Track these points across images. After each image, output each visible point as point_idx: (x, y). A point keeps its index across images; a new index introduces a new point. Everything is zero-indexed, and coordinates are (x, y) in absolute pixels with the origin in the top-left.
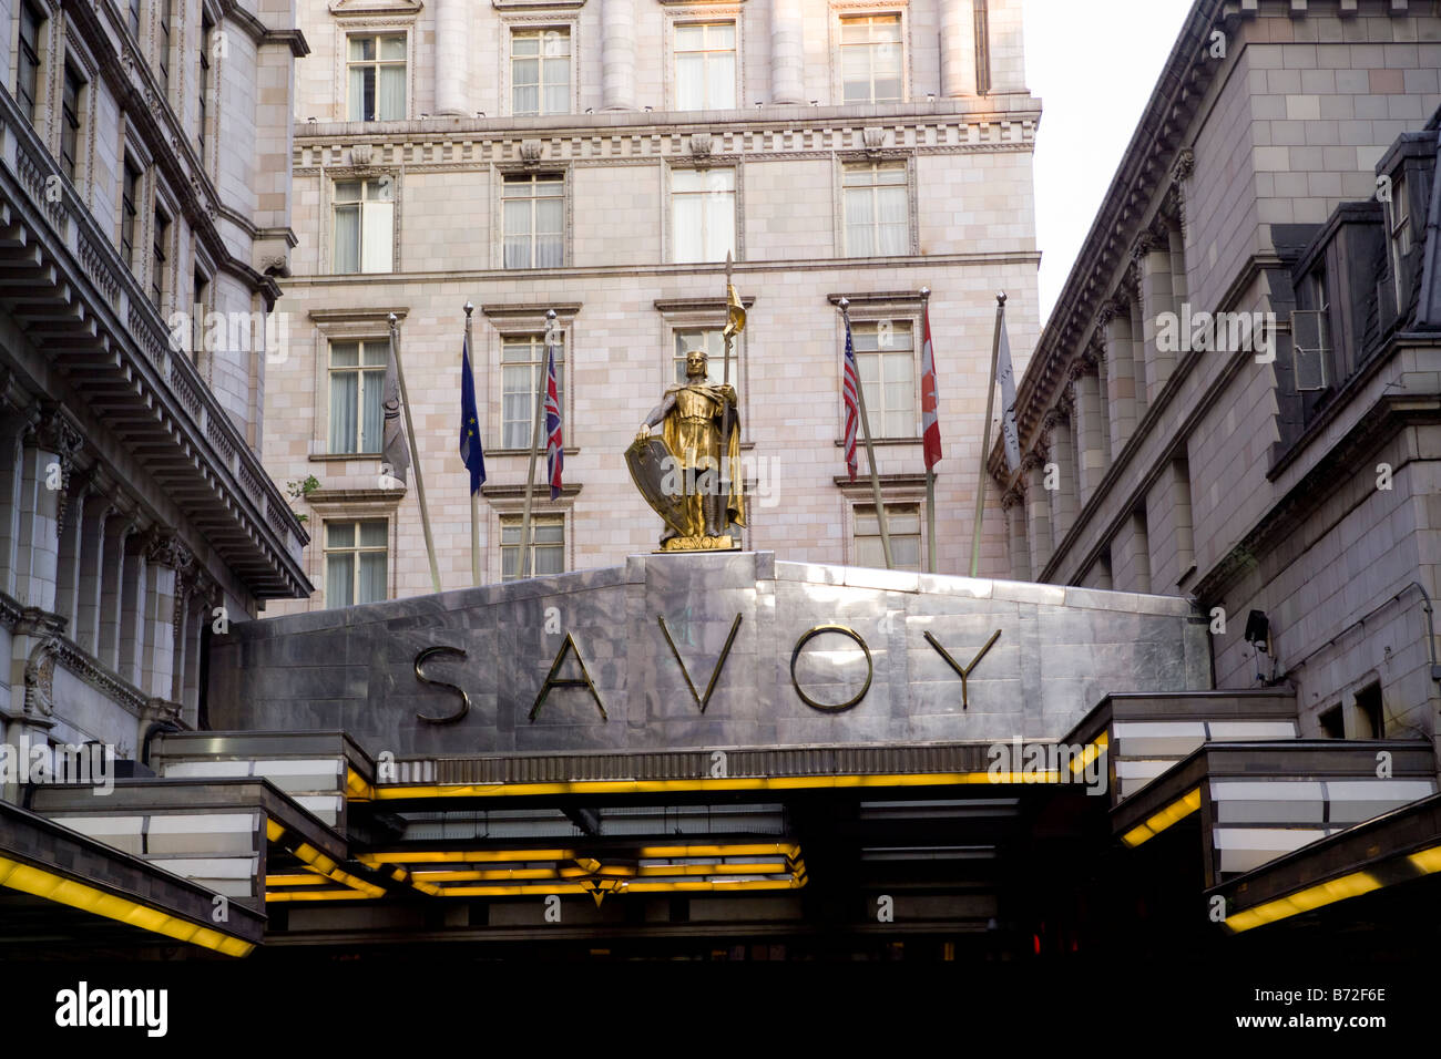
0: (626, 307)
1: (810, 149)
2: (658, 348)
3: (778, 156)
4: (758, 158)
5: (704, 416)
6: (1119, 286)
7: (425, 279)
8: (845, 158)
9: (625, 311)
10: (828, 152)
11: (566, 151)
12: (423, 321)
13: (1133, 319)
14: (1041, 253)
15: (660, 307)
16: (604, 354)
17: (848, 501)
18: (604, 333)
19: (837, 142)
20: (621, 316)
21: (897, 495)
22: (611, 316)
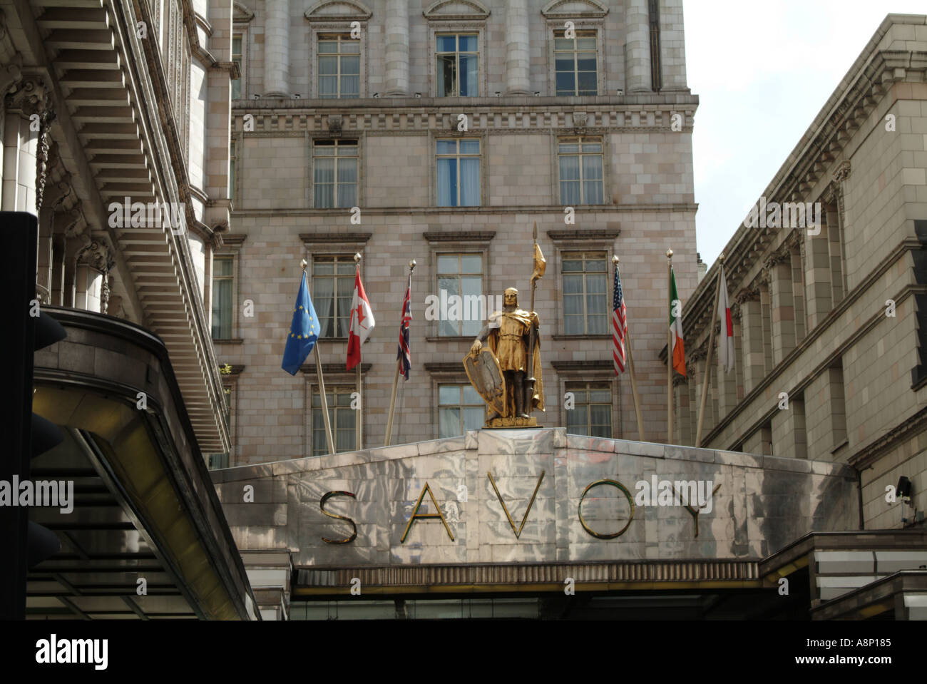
0: (403, 237)
1: (535, 127)
2: (427, 267)
3: (513, 132)
4: (498, 132)
5: (517, 334)
6: (783, 244)
7: (258, 213)
8: (559, 133)
9: (402, 240)
10: (547, 129)
11: (361, 124)
12: (256, 245)
13: (792, 267)
14: (698, 204)
15: (428, 237)
16: (387, 271)
17: (561, 379)
18: (387, 255)
19: (554, 122)
20: (399, 243)
21: (596, 375)
22: (392, 243)
